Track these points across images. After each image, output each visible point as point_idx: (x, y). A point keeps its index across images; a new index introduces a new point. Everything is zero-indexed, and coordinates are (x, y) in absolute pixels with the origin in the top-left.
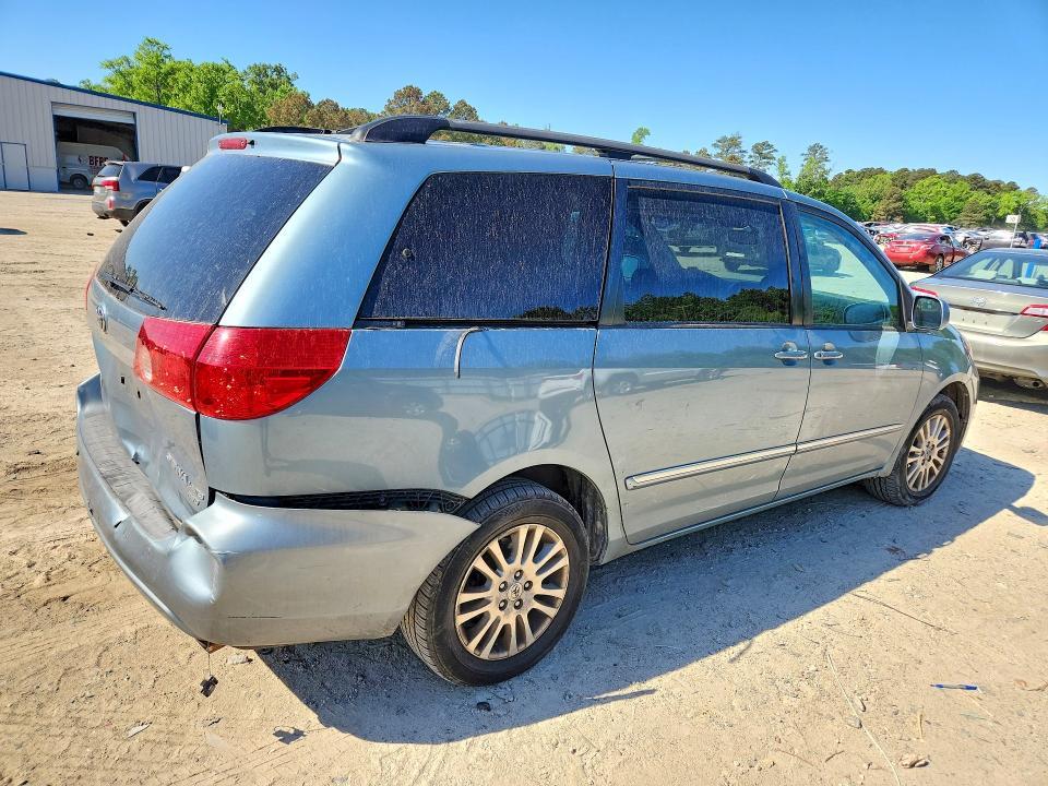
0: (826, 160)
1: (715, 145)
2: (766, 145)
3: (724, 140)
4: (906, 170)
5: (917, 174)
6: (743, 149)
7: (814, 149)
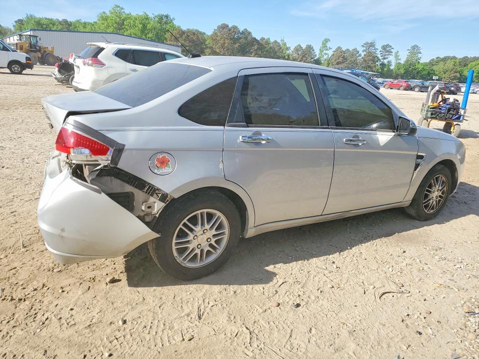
0: (420, 53)
1: (363, 46)
2: (388, 46)
3: (367, 43)
4: (467, 57)
5: (472, 60)
6: (377, 48)
7: (415, 47)
